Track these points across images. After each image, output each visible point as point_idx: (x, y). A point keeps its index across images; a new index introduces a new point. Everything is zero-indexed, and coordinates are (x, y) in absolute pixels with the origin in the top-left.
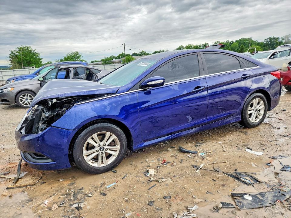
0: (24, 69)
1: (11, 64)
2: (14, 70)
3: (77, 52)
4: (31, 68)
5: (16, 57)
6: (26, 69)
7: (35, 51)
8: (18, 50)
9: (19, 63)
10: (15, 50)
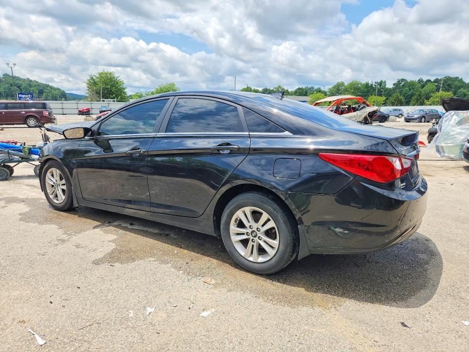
0: (104, 103)
1: (88, 92)
2: (92, 102)
3: (173, 84)
4: (111, 101)
5: (95, 83)
6: (105, 102)
7: (118, 79)
8: (98, 76)
9: (98, 93)
10: (96, 75)
